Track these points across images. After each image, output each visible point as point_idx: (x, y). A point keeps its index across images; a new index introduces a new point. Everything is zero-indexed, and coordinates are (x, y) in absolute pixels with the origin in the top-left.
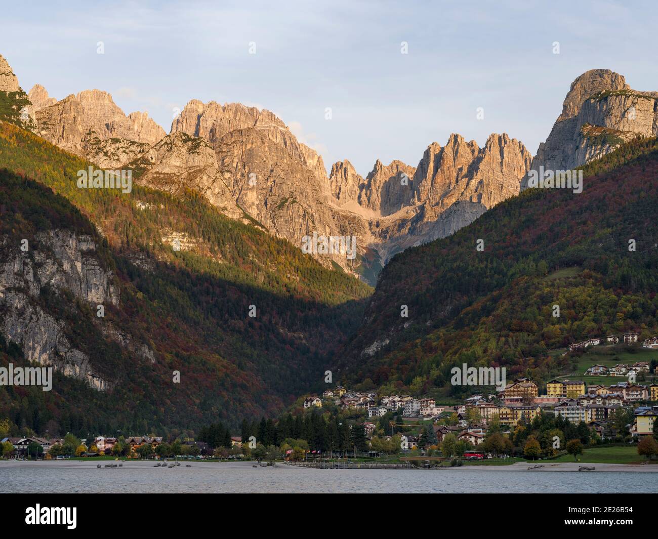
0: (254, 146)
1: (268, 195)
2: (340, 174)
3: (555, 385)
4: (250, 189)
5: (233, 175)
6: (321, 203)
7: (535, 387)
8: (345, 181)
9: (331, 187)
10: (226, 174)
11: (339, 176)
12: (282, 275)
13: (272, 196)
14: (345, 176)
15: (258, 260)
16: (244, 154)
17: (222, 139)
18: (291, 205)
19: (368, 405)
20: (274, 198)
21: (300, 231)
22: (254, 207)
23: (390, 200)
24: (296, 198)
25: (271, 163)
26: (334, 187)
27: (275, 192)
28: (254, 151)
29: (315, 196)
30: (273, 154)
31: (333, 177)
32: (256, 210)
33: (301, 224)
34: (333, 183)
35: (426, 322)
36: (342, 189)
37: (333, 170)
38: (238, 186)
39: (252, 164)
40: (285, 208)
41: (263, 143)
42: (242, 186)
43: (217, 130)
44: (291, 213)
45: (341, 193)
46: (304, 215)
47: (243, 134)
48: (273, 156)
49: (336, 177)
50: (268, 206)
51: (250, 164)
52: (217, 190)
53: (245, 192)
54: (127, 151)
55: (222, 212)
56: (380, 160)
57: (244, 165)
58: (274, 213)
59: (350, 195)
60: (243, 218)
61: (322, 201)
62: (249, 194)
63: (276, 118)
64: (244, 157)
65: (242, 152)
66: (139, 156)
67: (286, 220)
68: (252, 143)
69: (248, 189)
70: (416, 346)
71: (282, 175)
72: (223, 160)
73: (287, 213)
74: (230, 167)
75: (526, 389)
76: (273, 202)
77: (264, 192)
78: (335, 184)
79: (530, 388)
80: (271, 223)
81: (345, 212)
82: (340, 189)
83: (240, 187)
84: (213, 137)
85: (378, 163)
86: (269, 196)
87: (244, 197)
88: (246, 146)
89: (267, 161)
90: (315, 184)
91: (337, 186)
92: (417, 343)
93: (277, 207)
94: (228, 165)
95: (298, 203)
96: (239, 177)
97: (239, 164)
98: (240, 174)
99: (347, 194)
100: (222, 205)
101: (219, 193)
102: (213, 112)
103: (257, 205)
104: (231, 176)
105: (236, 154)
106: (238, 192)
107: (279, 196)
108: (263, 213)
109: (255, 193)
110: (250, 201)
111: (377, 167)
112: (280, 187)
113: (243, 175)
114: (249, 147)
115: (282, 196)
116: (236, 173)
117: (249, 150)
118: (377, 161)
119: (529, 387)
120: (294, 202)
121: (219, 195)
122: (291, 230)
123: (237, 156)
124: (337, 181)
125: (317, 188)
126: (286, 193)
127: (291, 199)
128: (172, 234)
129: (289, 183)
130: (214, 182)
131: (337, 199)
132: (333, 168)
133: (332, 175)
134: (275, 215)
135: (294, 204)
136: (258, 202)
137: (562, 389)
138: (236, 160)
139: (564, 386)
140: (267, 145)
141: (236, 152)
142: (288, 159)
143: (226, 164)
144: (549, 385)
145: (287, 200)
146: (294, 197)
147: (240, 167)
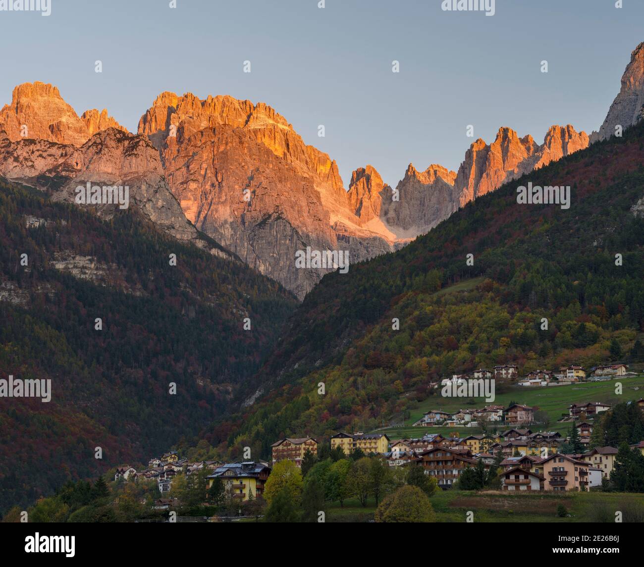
0: (228, 148)
1: (246, 210)
2: (362, 184)
3: (342, 441)
4: (223, 203)
5: (200, 185)
6: (319, 220)
7: (311, 444)
8: (367, 193)
9: (350, 201)
10: (191, 184)
11: (360, 187)
12: (224, 311)
13: (251, 211)
14: (368, 187)
15: (192, 291)
16: (216, 158)
17: (189, 140)
18: (276, 222)
19: (164, 477)
20: (254, 214)
21: (287, 256)
22: (228, 226)
23: (425, 216)
24: (282, 213)
25: (252, 169)
26: (353, 201)
27: (255, 206)
28: (229, 153)
29: (311, 211)
30: (254, 157)
31: (353, 188)
32: (230, 230)
33: (288, 247)
34: (352, 196)
35: (315, 361)
36: (364, 204)
37: (352, 179)
38: (206, 199)
39: (226, 171)
40: (267, 227)
41: (241, 143)
42: (212, 199)
43: (185, 129)
44: (275, 233)
45: (363, 208)
46: (292, 236)
47: (216, 133)
48: (254, 159)
49: (357, 188)
50: (247, 224)
51: (224, 171)
52: (160, 203)
53: (215, 206)
54: (45, 154)
55: (167, 231)
56: (413, 165)
57: (217, 172)
58: (253, 234)
59: (375, 211)
60: (196, 238)
61: (322, 218)
62: (221, 209)
63: (276, 114)
64: (216, 162)
65: (214, 155)
66: (61, 161)
67: (269, 243)
68: (227, 144)
69: (219, 202)
70: (282, 395)
71: (265, 183)
72: (188, 167)
73: (270, 232)
74: (196, 175)
75: (298, 446)
76: (252, 219)
77: (242, 206)
78: (355, 197)
79: (303, 446)
80: (250, 246)
81: (363, 233)
82: (361, 203)
83: (209, 201)
84: (180, 138)
85: (411, 168)
86: (248, 211)
87: (215, 213)
88: (218, 148)
89: (246, 167)
90: (311, 196)
91: (357, 199)
92: (284, 390)
93: (256, 226)
94: (195, 173)
95: (284, 219)
96: (208, 187)
97: (208, 172)
98: (209, 184)
99: (370, 210)
100: (167, 222)
101: (163, 207)
102: (189, 107)
103: (231, 223)
104: (198, 186)
105: (205, 158)
106: (207, 208)
107: (260, 211)
108: (239, 233)
109: (228, 208)
110: (223, 219)
111: (409, 173)
112: (262, 200)
113: (213, 185)
114: (222, 148)
115: (265, 211)
116: (205, 183)
117: (222, 152)
118: (409, 166)
119: (301, 444)
120: (279, 218)
121: (164, 210)
122: (275, 255)
123: (206, 160)
124: (358, 194)
125: (315, 201)
126: (269, 207)
127: (276, 215)
128: (74, 258)
129: (273, 194)
130: (156, 192)
131: (357, 217)
132: (353, 177)
133: (350, 186)
134: (255, 235)
135: (279, 221)
136: (231, 220)
137: (352, 446)
138: (205, 166)
139: (354, 442)
140: (247, 145)
141: (205, 157)
142: (274, 163)
143: (192, 172)
144: (334, 441)
145: (270, 216)
146: (279, 212)
147: (209, 175)
